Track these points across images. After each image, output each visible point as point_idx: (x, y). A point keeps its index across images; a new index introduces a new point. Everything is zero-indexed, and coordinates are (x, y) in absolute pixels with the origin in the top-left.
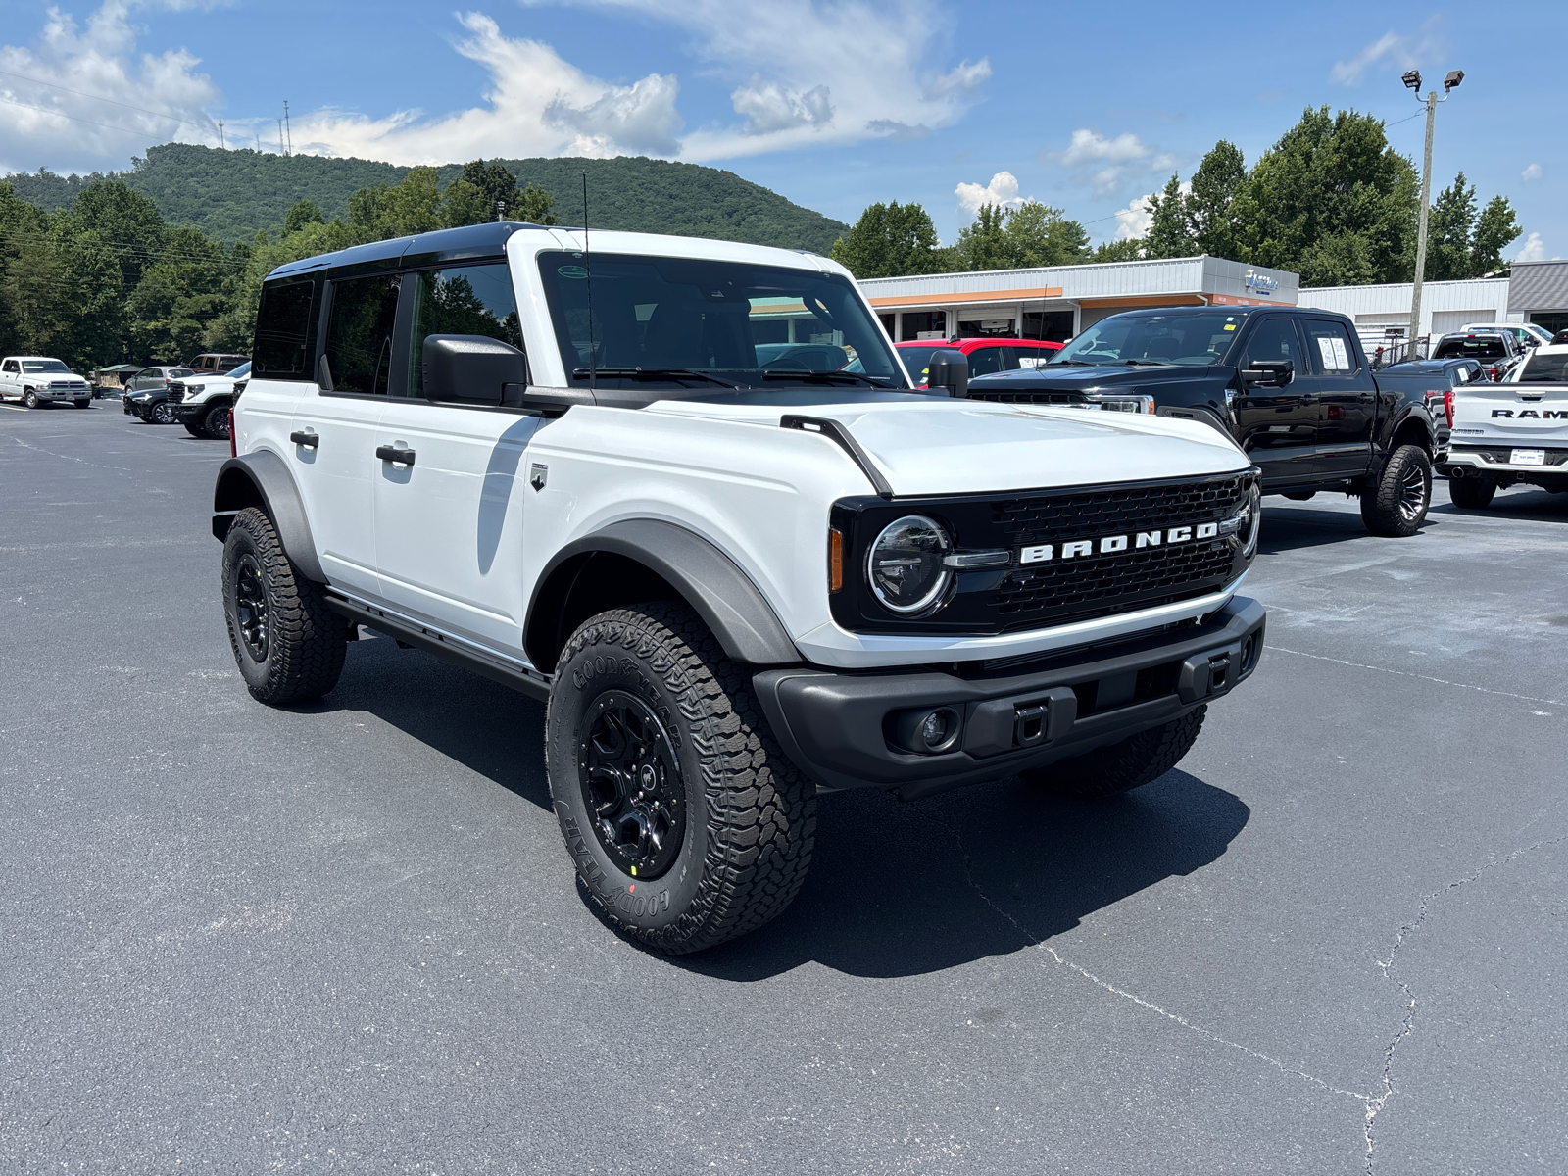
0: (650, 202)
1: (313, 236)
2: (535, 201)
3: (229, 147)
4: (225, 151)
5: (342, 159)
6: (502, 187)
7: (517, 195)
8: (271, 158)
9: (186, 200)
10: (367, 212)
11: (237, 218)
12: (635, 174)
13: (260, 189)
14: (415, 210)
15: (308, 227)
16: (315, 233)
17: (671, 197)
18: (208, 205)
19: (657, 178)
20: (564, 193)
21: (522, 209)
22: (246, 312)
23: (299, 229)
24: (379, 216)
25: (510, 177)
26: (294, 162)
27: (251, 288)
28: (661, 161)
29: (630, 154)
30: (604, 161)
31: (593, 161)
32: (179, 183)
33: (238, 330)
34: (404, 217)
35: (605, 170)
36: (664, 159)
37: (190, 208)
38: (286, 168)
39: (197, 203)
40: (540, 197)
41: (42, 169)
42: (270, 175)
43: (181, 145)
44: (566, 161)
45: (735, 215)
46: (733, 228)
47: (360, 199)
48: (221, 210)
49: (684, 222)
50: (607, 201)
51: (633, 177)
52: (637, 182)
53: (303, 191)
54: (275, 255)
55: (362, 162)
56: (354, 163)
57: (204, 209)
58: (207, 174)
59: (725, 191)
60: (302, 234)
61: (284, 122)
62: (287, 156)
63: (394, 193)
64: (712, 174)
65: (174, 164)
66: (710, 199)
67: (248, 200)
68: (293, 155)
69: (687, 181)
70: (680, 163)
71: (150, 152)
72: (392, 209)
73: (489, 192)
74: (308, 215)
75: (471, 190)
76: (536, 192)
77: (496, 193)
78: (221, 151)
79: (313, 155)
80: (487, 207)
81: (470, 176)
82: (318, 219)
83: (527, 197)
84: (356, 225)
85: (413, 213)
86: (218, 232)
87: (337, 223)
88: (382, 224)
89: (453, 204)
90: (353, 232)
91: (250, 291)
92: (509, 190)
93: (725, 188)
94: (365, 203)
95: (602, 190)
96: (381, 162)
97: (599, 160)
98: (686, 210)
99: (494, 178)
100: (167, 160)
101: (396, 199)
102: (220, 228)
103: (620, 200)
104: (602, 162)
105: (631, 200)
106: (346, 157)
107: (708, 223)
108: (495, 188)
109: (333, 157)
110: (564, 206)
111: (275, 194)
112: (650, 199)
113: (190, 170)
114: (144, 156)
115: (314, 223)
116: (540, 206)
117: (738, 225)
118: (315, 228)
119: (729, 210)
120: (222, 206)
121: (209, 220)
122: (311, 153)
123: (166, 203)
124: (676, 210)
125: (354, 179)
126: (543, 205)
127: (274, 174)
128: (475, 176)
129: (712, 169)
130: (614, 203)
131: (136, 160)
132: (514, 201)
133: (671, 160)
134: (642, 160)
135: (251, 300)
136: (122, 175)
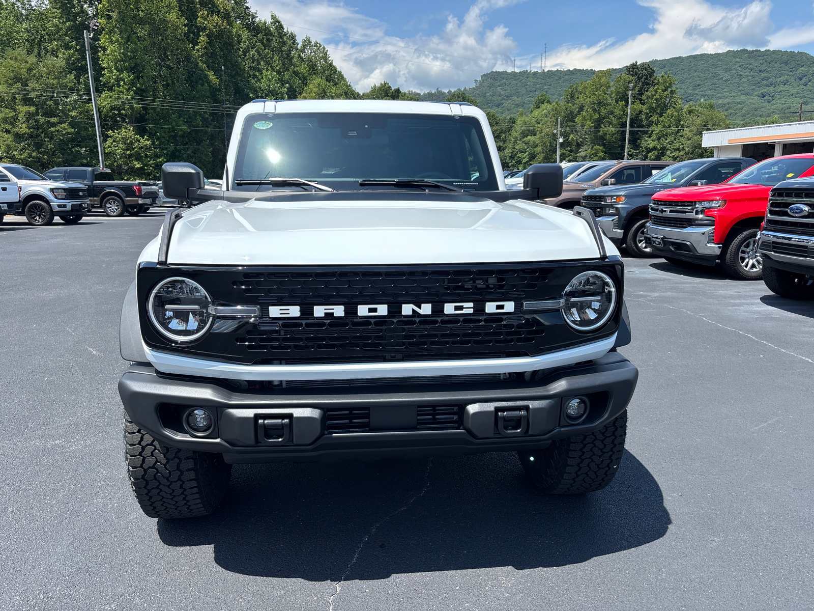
0: (745, 76)
1: (545, 111)
2: (665, 82)
3: (517, 70)
4: (515, 72)
5: (569, 70)
6: (647, 76)
7: (654, 79)
8: (536, 73)
9: (495, 98)
10: (572, 96)
11: (516, 104)
12: (738, 60)
13: (529, 89)
14: (596, 93)
15: (543, 106)
16: (546, 109)
17: (760, 71)
18: (504, 99)
19: (752, 61)
20: (690, 76)
21: (656, 87)
22: (510, 150)
23: (539, 108)
24: (578, 98)
25: (651, 69)
26: (546, 74)
27: (514, 138)
28: (757, 51)
29: (735, 48)
30: (719, 54)
31: (711, 55)
32: (493, 90)
33: (506, 159)
34: (590, 97)
35: (719, 59)
36: (759, 49)
37: (496, 102)
38: (542, 78)
39: (500, 98)
40: (668, 79)
41: (437, 89)
42: (534, 82)
43: (496, 72)
44: (695, 57)
45: (804, 79)
46: (802, 87)
47: (570, 89)
48: (510, 101)
49: (767, 86)
50: (717, 78)
51: (736, 62)
52: (738, 65)
53: (549, 89)
54: (526, 121)
55: (580, 70)
56: (576, 71)
57: (502, 101)
58: (506, 85)
59: (798, 65)
60: (540, 110)
61: (544, 55)
62: (543, 72)
63: (586, 85)
64: (792, 55)
65: (492, 81)
66: (787, 70)
67: (523, 95)
68: (546, 71)
69: (772, 61)
70: (769, 50)
71: (482, 77)
72: (585, 94)
73: (639, 79)
74: (544, 101)
75: (628, 79)
76: (666, 76)
77: (643, 79)
78: (514, 73)
79: (556, 70)
80: (637, 87)
81: (629, 71)
82: (548, 102)
83: (660, 80)
84: (566, 103)
85: (595, 95)
86: (507, 112)
87: (557, 103)
88: (579, 101)
89: (617, 88)
90: (564, 108)
91: (513, 140)
92: (650, 77)
93: (799, 62)
94: (572, 91)
95: (716, 71)
96: (589, 69)
97: (715, 54)
98: (770, 78)
99: (642, 71)
100: (489, 80)
101: (587, 88)
102: (508, 110)
103: (726, 76)
104: (717, 55)
105: (733, 75)
106: (571, 69)
107: (784, 85)
108: (642, 76)
109: (565, 70)
110: (690, 83)
111: (535, 91)
112: (746, 74)
113: (499, 84)
114: (479, 79)
115: (547, 104)
116: (668, 84)
117: (806, 85)
118: (546, 107)
119: (800, 76)
120: (511, 99)
121: (504, 107)
122: (555, 69)
123: (486, 100)
124: (763, 79)
125: (574, 80)
126: (669, 84)
127: (536, 81)
128: (632, 71)
129: (791, 52)
130: (722, 78)
131: (476, 81)
132: (653, 82)
133: (763, 49)
134: (744, 51)
135: (513, 145)
136: (469, 89)
